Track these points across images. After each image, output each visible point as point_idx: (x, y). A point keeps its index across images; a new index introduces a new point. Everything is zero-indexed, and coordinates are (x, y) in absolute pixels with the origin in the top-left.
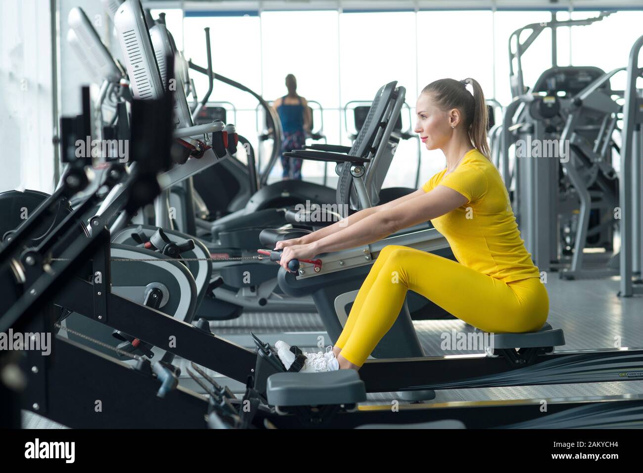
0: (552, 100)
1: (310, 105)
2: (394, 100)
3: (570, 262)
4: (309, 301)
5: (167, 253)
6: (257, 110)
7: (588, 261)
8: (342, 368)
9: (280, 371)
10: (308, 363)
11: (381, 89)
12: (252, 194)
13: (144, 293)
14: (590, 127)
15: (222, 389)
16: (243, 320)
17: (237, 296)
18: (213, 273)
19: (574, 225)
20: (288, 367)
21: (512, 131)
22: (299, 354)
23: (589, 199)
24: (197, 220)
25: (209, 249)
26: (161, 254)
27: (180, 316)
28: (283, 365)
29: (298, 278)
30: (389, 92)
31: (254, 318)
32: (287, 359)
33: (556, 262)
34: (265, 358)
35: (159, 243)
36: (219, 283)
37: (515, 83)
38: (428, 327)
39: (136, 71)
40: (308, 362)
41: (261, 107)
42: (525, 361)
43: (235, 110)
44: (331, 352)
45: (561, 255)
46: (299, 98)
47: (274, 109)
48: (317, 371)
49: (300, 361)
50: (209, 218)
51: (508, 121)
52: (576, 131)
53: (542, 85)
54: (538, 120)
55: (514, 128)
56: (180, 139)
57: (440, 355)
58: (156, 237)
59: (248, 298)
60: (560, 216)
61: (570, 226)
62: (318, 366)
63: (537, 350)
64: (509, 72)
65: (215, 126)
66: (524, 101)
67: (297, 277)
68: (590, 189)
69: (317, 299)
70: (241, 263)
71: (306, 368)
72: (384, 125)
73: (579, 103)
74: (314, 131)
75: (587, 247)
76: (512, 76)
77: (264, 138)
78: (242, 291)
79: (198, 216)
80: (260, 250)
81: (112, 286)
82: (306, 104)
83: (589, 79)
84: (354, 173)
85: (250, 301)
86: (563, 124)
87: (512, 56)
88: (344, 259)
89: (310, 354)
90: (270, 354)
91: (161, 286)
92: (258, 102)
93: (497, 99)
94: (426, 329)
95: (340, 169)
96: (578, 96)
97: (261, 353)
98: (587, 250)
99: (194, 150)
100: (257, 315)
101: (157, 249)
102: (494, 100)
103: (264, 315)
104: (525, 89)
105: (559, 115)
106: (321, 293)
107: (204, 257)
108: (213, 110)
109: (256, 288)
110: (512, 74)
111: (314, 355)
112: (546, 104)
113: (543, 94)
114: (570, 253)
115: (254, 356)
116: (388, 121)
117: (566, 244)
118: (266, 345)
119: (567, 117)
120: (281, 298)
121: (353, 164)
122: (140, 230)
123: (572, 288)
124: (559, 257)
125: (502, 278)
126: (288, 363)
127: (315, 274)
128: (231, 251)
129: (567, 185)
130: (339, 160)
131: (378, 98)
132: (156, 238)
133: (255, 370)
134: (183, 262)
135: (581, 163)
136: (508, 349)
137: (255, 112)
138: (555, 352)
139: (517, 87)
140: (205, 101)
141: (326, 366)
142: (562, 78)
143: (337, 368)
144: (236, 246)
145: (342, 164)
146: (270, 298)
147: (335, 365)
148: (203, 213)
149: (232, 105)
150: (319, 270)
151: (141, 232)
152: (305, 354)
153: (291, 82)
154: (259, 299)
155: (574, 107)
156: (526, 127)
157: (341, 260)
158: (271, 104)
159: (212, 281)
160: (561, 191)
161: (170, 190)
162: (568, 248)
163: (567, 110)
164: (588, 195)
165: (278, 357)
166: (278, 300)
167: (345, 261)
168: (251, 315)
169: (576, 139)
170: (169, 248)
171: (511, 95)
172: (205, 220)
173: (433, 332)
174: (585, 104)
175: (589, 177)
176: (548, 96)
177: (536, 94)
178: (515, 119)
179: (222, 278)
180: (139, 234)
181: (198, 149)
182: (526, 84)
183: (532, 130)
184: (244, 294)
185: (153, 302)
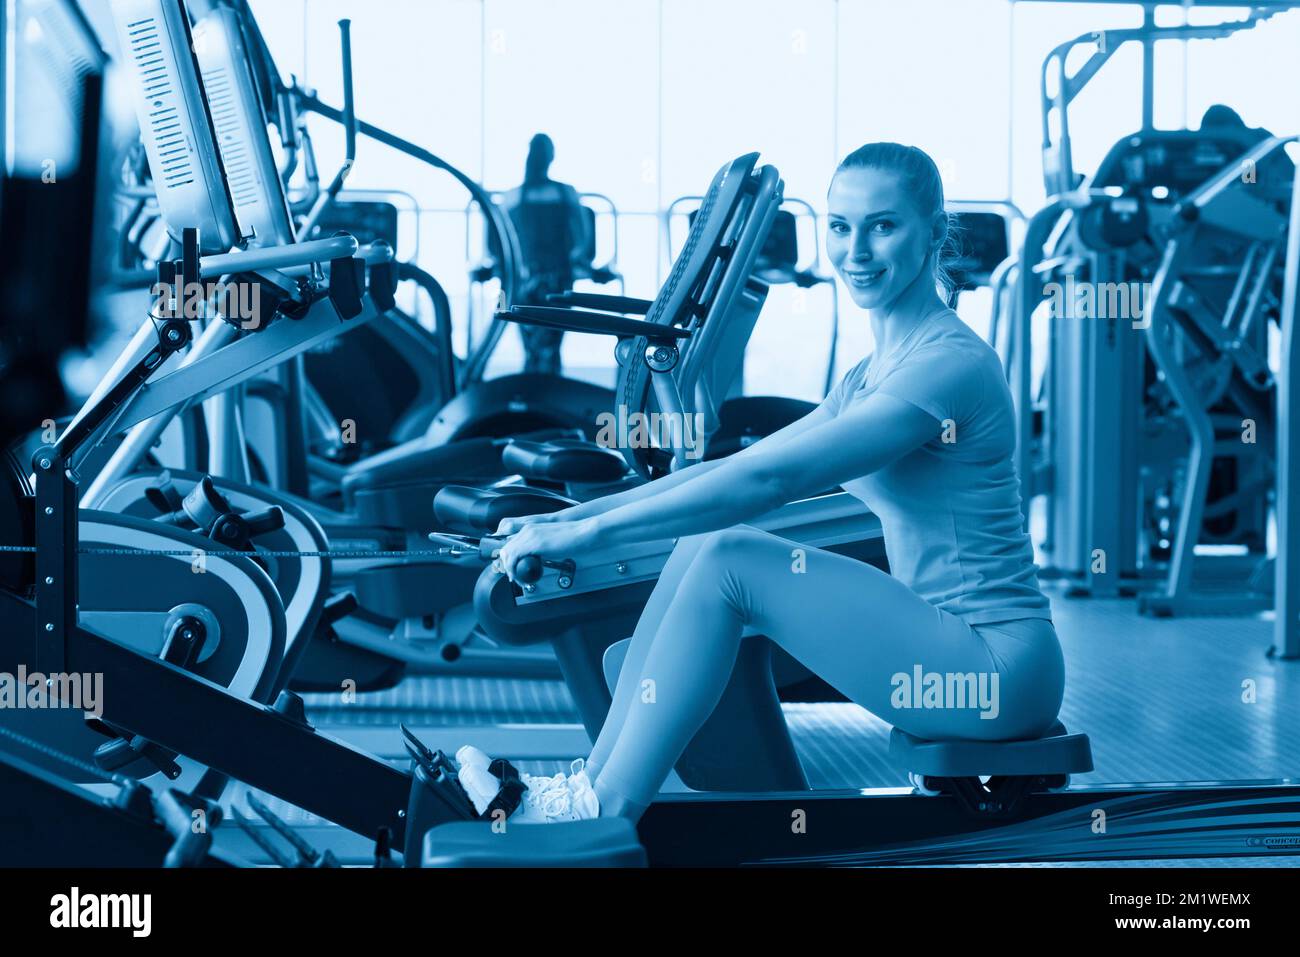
0: (1132, 207)
1: (586, 202)
2: (751, 197)
3: (1165, 575)
4: (545, 653)
5: (219, 536)
6: (467, 212)
7: (1204, 574)
8: (606, 813)
9: (460, 817)
10: (529, 799)
11: (720, 171)
12: (444, 402)
13: (163, 627)
14: (1218, 270)
15: (318, 857)
16: (407, 692)
17: (391, 637)
18: (334, 582)
19: (1177, 491)
20: (481, 809)
21: (1041, 274)
22: (511, 779)
23: (1210, 433)
24: (313, 460)
25: (323, 527)
26: (204, 538)
27: (243, 685)
28: (471, 804)
29: (521, 601)
30: (738, 178)
31: (434, 690)
32: (481, 789)
33: (1133, 575)
34: (429, 786)
35: (203, 511)
36: (348, 607)
37: (1054, 164)
38: (831, 718)
39: (155, 114)
40: (528, 797)
41: (476, 206)
42: (1000, 807)
43: (417, 210)
44: (582, 774)
45: (1144, 560)
46: (560, 187)
47: (504, 210)
48: (550, 821)
49: (511, 795)
50: (342, 455)
51: (1033, 253)
52: (1184, 279)
53: (1112, 172)
54: (1099, 250)
55: (1044, 267)
56: (255, 274)
57: (851, 785)
58: (194, 499)
59: (418, 643)
60: (1145, 471)
61: (1169, 493)
62: (551, 808)
63: (1029, 781)
64: (1041, 140)
65: (335, 245)
66: (1069, 205)
67: (517, 599)
68: (1214, 410)
69: (562, 649)
70: (405, 561)
71: (523, 812)
72: (726, 253)
73: (1191, 214)
74: (598, 263)
75: (1203, 542)
76: (1048, 150)
77: (482, 275)
78: (404, 626)
79: (316, 450)
80: (434, 535)
81: (82, 609)
82: (577, 200)
83: (1219, 159)
84: (652, 363)
85: (420, 649)
86: (1155, 260)
87: (1048, 104)
88: (628, 561)
89: (535, 778)
90: (442, 778)
91: (203, 613)
92: (468, 194)
93: (1016, 202)
94: (825, 723)
95: (626, 352)
96: (1190, 198)
97: (420, 774)
98: (1201, 550)
99: (285, 300)
100: (440, 682)
101: (197, 527)
102: (1008, 203)
103: (455, 682)
104: (1076, 179)
105: (1149, 240)
106: (572, 635)
107: (314, 549)
108: (365, 209)
109: (436, 620)
110: (1048, 144)
111: (545, 781)
112: (1118, 215)
113: (1115, 191)
114: (1166, 555)
115: (407, 779)
116: (735, 244)
117: (1160, 535)
118: (435, 754)
119: (1165, 245)
120: (493, 643)
121: (651, 342)
122: (167, 480)
123: (1166, 636)
124: (1140, 564)
125: (967, 611)
126: (483, 798)
127: (558, 593)
128: (386, 533)
129: (1165, 401)
130: (624, 331)
131: (714, 191)
132: (195, 501)
133: (406, 812)
134: (258, 559)
135: (1196, 352)
136: (961, 778)
137: (463, 216)
138: (1071, 787)
139: (1058, 176)
140: (337, 186)
141: (571, 806)
142: (1159, 155)
143: (595, 814)
144: (395, 522)
145: (629, 340)
146: (468, 642)
147: (590, 806)
148: (330, 444)
149: (412, 198)
150: (567, 583)
151: (169, 486)
152: (525, 778)
153: (541, 151)
154: (442, 646)
155: (1182, 222)
156: (1071, 266)
157: (621, 563)
158: (496, 200)
159: (330, 602)
160: (1148, 414)
161: (245, 388)
162: (1164, 544)
163: (1164, 230)
164: (1209, 424)
165: (458, 782)
166: (489, 648)
167: (630, 564)
168: (425, 682)
169: (1183, 296)
170: (225, 526)
171: (1044, 191)
172: (332, 460)
173: (840, 731)
174: (1205, 216)
175: (1213, 383)
176: (1124, 196)
177: (1097, 192)
178: (1049, 247)
179: (354, 594)
180: (163, 490)
181: (296, 297)
182: (1077, 169)
183: (1084, 274)
184: (407, 634)
185: (181, 650)
